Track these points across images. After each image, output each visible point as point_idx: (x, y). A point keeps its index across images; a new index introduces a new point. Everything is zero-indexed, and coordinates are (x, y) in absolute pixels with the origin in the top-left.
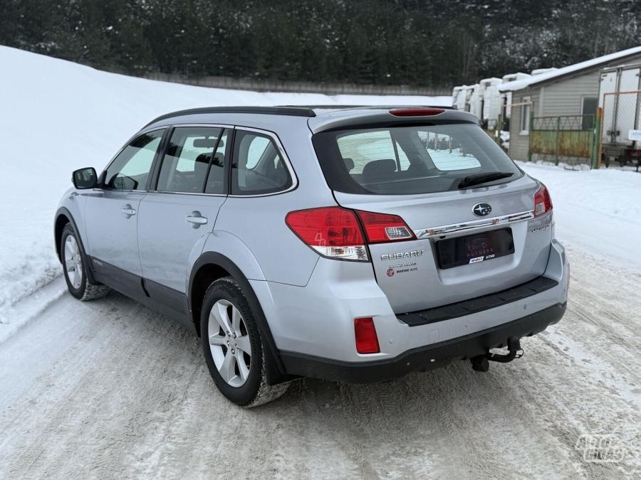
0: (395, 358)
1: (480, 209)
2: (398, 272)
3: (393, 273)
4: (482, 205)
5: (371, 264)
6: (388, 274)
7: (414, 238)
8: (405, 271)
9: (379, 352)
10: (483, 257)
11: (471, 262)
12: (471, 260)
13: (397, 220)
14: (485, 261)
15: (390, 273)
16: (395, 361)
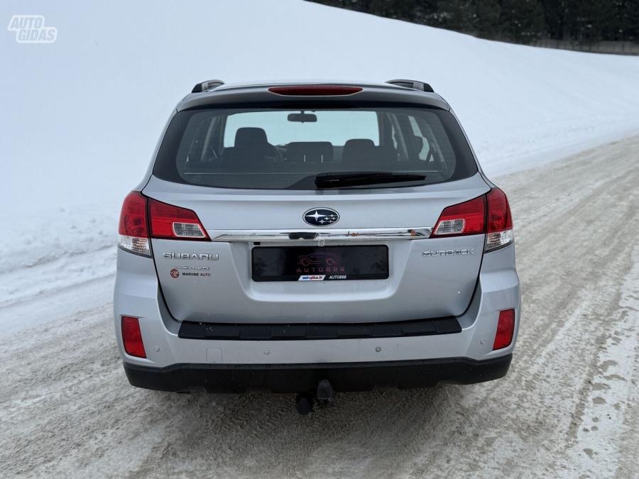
0: (163, 368)
1: (316, 216)
2: (184, 274)
3: (178, 275)
5: (152, 260)
6: (172, 275)
7: (208, 239)
8: (195, 274)
9: (146, 358)
10: (323, 276)
12: (302, 277)
13: (190, 216)
14: (326, 282)
15: (174, 273)
16: (162, 372)
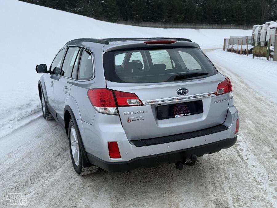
0: (129, 161)
1: (181, 91)
2: (133, 120)
3: (130, 121)
4: (182, 89)
5: (119, 116)
6: (128, 121)
7: (142, 105)
8: (138, 120)
9: (121, 158)
10: (183, 115)
11: (176, 117)
12: (176, 116)
13: (134, 96)
14: (185, 117)
15: (129, 121)
16: (128, 163)
